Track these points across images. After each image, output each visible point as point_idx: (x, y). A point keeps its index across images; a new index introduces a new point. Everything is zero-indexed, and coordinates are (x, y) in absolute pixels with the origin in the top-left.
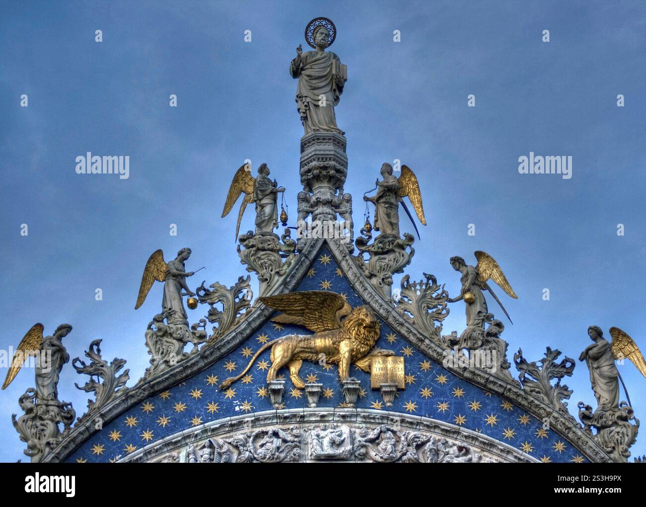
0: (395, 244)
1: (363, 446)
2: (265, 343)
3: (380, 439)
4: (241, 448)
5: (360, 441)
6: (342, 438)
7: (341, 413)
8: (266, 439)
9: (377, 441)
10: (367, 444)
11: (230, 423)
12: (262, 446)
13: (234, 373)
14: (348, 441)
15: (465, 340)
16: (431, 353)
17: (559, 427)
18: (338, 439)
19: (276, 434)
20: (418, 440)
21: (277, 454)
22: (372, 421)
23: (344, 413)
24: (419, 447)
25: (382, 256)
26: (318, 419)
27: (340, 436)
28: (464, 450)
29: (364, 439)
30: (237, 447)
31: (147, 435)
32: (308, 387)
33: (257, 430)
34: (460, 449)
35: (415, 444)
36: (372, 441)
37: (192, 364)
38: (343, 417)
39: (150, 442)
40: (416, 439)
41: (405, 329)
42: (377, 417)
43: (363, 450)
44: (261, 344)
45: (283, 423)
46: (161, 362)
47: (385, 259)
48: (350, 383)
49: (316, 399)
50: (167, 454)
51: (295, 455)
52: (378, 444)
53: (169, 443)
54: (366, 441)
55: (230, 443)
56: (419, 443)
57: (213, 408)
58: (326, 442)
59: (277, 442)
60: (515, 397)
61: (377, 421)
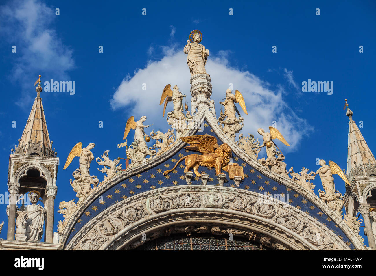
0: (235, 121)
1: (227, 203)
2: (182, 157)
3: (235, 200)
4: (174, 200)
5: (226, 201)
6: (218, 198)
7: (217, 188)
8: (184, 197)
9: (233, 201)
10: (229, 202)
11: (168, 189)
12: (183, 200)
13: (169, 169)
14: (220, 200)
15: (269, 161)
16: (255, 166)
17: (312, 199)
18: (217, 199)
19: (189, 195)
20: (252, 201)
21: (190, 203)
22: (231, 192)
23: (218, 188)
24: (252, 204)
25: (230, 125)
26: (207, 190)
27: (217, 197)
28: (272, 206)
29: (228, 200)
30: (172, 200)
31: (132, 192)
32: (202, 176)
33: (180, 193)
34: (270, 206)
35: (250, 203)
36: (232, 201)
37: (151, 163)
38: (218, 190)
39: (133, 195)
40: (251, 201)
41: (243, 155)
42: (233, 191)
43: (227, 204)
44: (180, 158)
45: (191, 191)
46: (137, 161)
47: (231, 126)
48: (222, 175)
49: (206, 181)
50: (141, 201)
51: (198, 204)
52: (234, 202)
53: (142, 196)
54: (229, 201)
55: (168, 198)
56: (252, 202)
57: (160, 182)
58: (211, 200)
59: (189, 199)
60: (292, 186)
61: (233, 192)
